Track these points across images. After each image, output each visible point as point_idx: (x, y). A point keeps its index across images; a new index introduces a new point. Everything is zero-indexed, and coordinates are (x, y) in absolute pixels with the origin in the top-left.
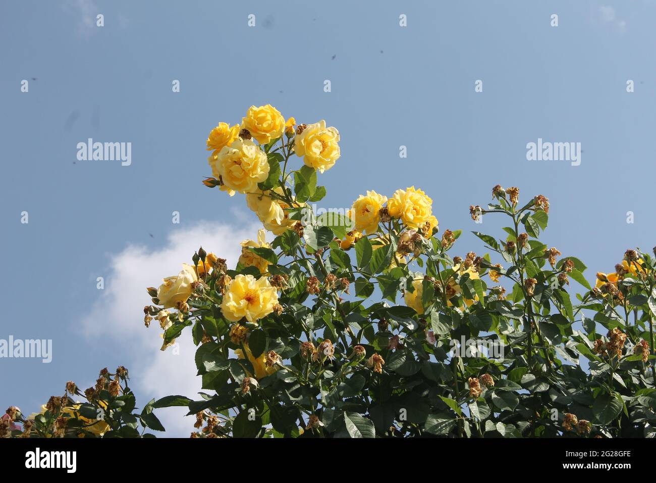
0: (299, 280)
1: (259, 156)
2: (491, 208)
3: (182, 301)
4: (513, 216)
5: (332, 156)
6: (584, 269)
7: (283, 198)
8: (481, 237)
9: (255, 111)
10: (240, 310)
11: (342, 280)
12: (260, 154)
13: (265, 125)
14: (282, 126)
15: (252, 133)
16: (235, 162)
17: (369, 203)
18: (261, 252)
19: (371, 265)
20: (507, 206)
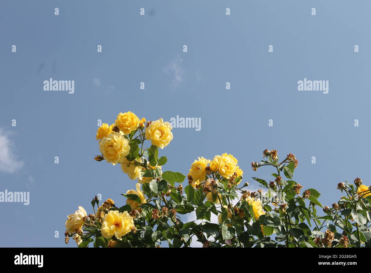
0: (148, 211)
1: (123, 141)
2: (262, 163)
3: (78, 228)
4: (277, 167)
5: (167, 138)
6: (319, 195)
7: (142, 165)
8: (258, 180)
9: (122, 116)
10: (111, 231)
11: (172, 210)
12: (124, 140)
13: (127, 123)
14: (137, 123)
15: (120, 128)
16: (110, 146)
17: (200, 164)
18: (131, 197)
19: (194, 201)
20: (273, 161)
